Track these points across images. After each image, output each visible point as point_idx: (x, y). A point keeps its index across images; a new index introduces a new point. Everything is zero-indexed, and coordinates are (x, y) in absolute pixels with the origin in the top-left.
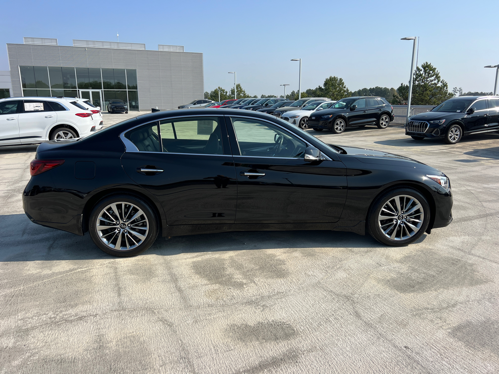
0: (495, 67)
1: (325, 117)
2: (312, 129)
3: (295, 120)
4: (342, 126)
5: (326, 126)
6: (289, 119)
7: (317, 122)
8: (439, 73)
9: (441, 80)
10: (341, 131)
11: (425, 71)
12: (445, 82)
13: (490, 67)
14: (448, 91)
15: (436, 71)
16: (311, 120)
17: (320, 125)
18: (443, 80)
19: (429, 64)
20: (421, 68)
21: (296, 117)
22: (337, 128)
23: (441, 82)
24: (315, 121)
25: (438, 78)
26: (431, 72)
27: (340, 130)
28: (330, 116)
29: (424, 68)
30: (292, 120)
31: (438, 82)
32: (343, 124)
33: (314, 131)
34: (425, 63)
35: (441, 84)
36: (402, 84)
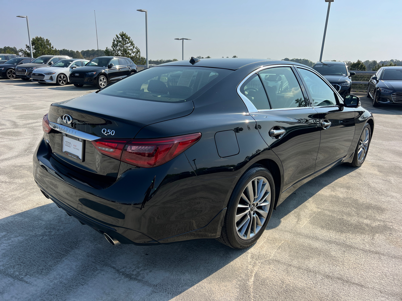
0: (181, 39)
1: (90, 74)
2: (73, 85)
3: (51, 76)
4: (105, 82)
5: (91, 82)
6: (44, 76)
7: (82, 78)
8: (133, 41)
9: (135, 47)
10: (104, 87)
11: (123, 39)
12: (138, 48)
13: (178, 39)
14: (141, 55)
15: (131, 40)
16: (75, 77)
17: (86, 81)
18: (136, 47)
19: (124, 33)
20: (119, 36)
21: (52, 74)
22: (101, 84)
23: (136, 48)
24: (79, 77)
25: (133, 45)
26: (127, 40)
27: (104, 85)
28: (94, 73)
29: (122, 36)
30: (49, 76)
31: (134, 48)
32: (105, 80)
33: (75, 87)
34: (122, 32)
35: (136, 50)
36: (107, 48)
